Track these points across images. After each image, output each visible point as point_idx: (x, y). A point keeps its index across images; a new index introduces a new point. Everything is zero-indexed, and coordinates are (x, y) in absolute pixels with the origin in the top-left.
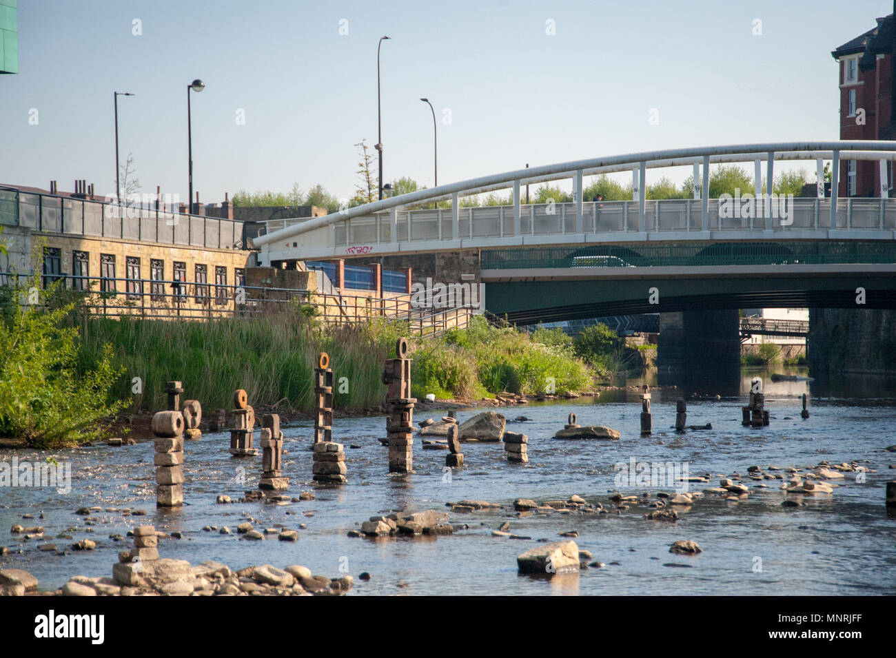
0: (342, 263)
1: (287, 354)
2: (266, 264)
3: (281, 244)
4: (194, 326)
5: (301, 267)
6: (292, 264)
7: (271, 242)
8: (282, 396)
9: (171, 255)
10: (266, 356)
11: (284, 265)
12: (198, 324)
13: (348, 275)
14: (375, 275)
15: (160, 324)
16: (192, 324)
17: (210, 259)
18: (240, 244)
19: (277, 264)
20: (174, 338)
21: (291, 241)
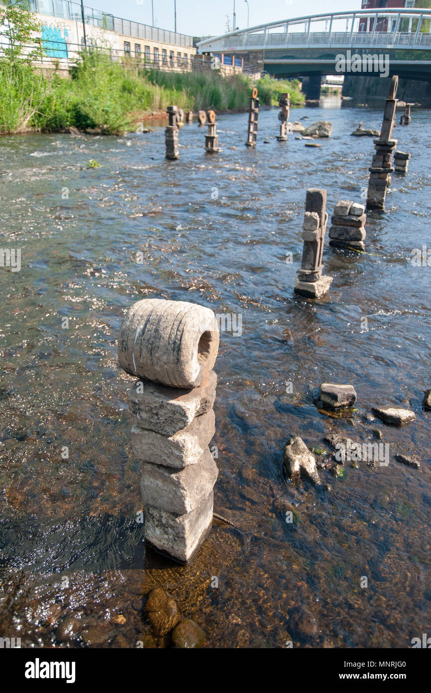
0: (223, 55)
1: (212, 87)
2: (200, 53)
3: (205, 46)
4: (178, 75)
5: (211, 55)
6: (209, 53)
7: (202, 45)
8: (211, 104)
9: (169, 48)
10: (205, 88)
11: (206, 54)
12: (179, 74)
13: (225, 60)
14: (232, 60)
15: (166, 73)
16: (177, 73)
17: (183, 50)
18: (192, 45)
19: (204, 53)
20: (171, 80)
21: (209, 45)
